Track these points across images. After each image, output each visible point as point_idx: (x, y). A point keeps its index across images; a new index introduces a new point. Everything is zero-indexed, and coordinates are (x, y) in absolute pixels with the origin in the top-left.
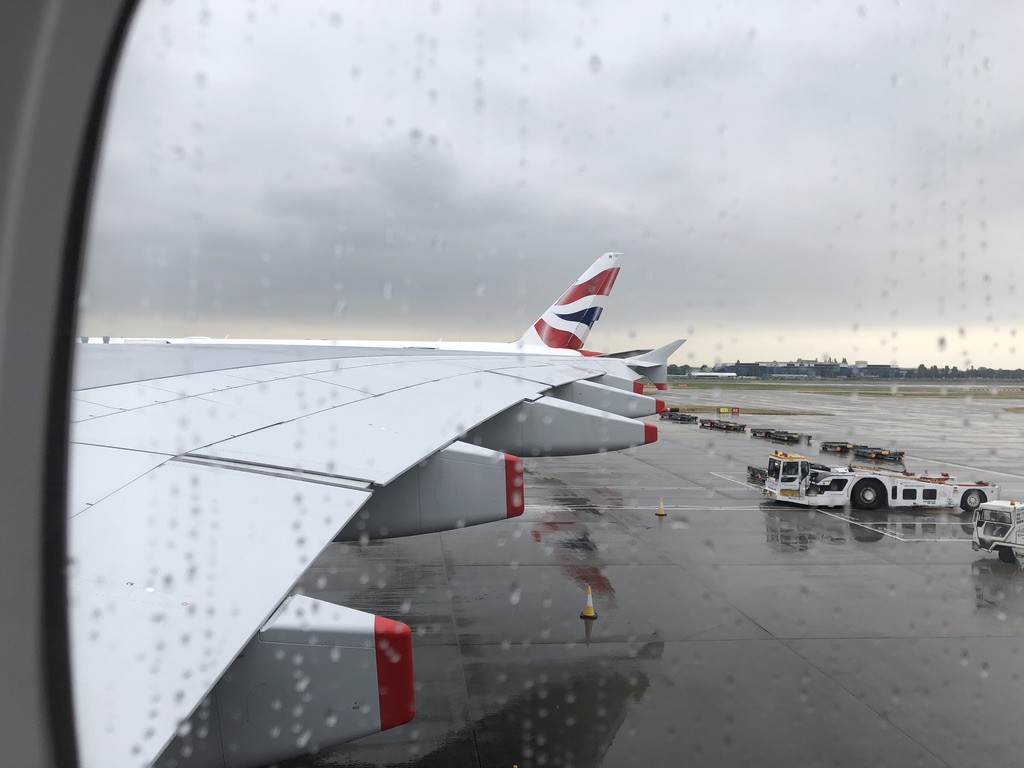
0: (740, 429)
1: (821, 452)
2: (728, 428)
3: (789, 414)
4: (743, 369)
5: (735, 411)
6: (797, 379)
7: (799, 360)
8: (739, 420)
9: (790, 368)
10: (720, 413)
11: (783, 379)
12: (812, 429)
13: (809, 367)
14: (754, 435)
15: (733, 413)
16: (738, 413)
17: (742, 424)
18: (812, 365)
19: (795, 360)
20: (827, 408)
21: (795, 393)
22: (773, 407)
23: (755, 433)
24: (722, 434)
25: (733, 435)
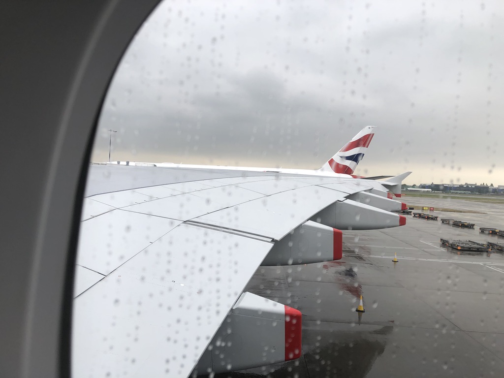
0: (435, 219)
1: (480, 233)
2: (428, 218)
3: (461, 212)
4: (435, 188)
5: (432, 209)
6: (464, 193)
7: (466, 184)
8: (434, 214)
9: (461, 188)
10: (423, 209)
11: (456, 193)
12: (474, 221)
13: (472, 187)
14: (443, 222)
15: (430, 210)
16: (433, 210)
17: (436, 216)
18: (473, 187)
19: (464, 184)
20: (482, 209)
21: (463, 201)
22: (452, 208)
23: (443, 221)
24: (425, 221)
25: (431, 221)
